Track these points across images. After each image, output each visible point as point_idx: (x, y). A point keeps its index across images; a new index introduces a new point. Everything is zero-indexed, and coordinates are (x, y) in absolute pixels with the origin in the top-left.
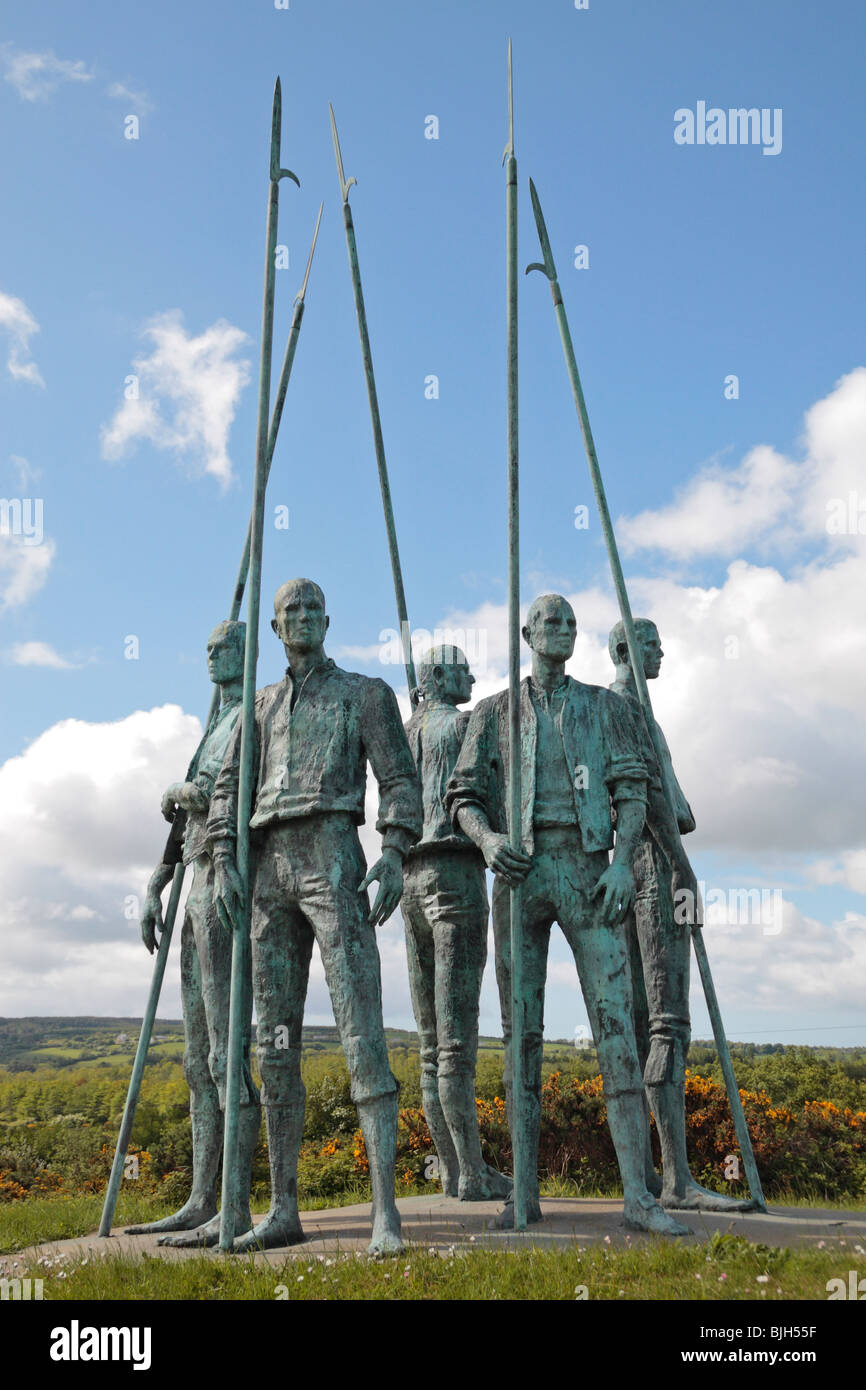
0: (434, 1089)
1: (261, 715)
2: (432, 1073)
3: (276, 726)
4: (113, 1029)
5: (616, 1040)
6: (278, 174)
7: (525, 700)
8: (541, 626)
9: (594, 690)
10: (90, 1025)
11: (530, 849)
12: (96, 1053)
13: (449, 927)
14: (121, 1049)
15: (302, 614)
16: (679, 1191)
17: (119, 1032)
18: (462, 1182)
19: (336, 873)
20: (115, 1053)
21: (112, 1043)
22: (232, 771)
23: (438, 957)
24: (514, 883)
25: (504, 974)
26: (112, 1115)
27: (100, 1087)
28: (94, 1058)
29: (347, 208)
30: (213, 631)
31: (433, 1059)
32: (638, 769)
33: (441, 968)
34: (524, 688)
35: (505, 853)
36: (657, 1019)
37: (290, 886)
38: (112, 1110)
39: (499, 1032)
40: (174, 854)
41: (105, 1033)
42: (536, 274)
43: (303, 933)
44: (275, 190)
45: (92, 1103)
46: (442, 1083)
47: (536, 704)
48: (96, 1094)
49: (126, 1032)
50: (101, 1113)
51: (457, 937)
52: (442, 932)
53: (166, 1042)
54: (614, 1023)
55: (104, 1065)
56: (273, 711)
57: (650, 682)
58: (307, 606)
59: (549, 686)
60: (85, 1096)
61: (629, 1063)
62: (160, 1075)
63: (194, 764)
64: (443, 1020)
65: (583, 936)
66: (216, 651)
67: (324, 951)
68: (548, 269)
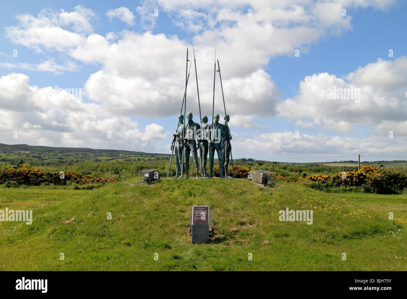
0: (202, 166)
1: (185, 127)
2: (202, 164)
3: (187, 128)
4: (119, 153)
5: (221, 161)
6: (187, 60)
7: (214, 125)
8: (216, 118)
9: (221, 124)
10: (113, 152)
11: (213, 142)
12: (115, 158)
13: (204, 149)
14: (121, 157)
15: (190, 117)
16: (227, 176)
17: (120, 154)
18: (204, 175)
19: (193, 144)
20: (119, 158)
21: (119, 156)
22: (182, 133)
23: (203, 152)
24: (211, 146)
25: (210, 154)
26: (120, 172)
27: (117, 166)
28: (114, 159)
29: (195, 59)
30: (179, 116)
31: (202, 163)
32: (225, 134)
33: (203, 153)
34: (213, 124)
35: (210, 143)
36: (226, 159)
37: (189, 145)
38: (120, 171)
39: (209, 158)
40: (175, 140)
41: (117, 153)
42: (218, 72)
43: (190, 150)
44: (187, 63)
45: (115, 169)
46: (203, 165)
47: (215, 126)
48: (116, 167)
49: (122, 153)
50: (117, 171)
51: (205, 150)
52: (203, 149)
53: (131, 156)
54: (221, 160)
55: (117, 161)
56: (187, 127)
57: (228, 122)
58: (191, 116)
59: (216, 124)
60: (113, 168)
61: (222, 164)
62: (130, 164)
63: (177, 130)
64: (203, 159)
65: (218, 151)
66: (180, 118)
67: (192, 152)
68: (219, 71)
